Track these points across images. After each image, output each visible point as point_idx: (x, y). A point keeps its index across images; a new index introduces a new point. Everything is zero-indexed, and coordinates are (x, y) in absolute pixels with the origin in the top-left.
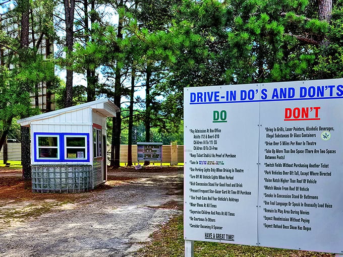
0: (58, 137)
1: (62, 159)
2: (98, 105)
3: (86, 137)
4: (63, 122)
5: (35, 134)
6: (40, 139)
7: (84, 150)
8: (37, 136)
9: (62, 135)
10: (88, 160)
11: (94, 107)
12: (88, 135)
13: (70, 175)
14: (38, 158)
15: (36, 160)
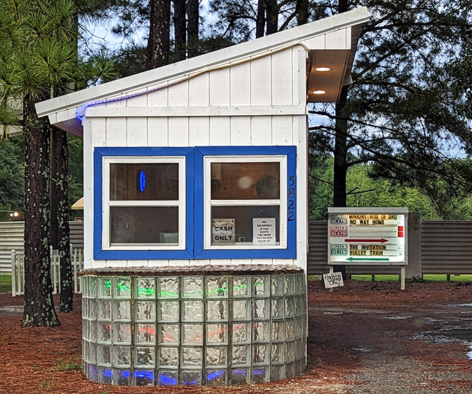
0: (182, 161)
1: (195, 249)
2: (330, 35)
3: (283, 160)
4: (200, 105)
5: (100, 153)
6: (117, 170)
7: (274, 212)
8: (107, 162)
9: (195, 155)
10: (291, 252)
11: (317, 44)
12: (291, 152)
13: (240, 311)
14: (106, 245)
15: (99, 254)
